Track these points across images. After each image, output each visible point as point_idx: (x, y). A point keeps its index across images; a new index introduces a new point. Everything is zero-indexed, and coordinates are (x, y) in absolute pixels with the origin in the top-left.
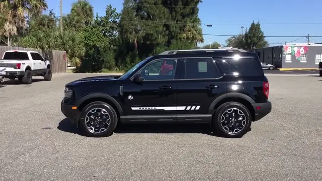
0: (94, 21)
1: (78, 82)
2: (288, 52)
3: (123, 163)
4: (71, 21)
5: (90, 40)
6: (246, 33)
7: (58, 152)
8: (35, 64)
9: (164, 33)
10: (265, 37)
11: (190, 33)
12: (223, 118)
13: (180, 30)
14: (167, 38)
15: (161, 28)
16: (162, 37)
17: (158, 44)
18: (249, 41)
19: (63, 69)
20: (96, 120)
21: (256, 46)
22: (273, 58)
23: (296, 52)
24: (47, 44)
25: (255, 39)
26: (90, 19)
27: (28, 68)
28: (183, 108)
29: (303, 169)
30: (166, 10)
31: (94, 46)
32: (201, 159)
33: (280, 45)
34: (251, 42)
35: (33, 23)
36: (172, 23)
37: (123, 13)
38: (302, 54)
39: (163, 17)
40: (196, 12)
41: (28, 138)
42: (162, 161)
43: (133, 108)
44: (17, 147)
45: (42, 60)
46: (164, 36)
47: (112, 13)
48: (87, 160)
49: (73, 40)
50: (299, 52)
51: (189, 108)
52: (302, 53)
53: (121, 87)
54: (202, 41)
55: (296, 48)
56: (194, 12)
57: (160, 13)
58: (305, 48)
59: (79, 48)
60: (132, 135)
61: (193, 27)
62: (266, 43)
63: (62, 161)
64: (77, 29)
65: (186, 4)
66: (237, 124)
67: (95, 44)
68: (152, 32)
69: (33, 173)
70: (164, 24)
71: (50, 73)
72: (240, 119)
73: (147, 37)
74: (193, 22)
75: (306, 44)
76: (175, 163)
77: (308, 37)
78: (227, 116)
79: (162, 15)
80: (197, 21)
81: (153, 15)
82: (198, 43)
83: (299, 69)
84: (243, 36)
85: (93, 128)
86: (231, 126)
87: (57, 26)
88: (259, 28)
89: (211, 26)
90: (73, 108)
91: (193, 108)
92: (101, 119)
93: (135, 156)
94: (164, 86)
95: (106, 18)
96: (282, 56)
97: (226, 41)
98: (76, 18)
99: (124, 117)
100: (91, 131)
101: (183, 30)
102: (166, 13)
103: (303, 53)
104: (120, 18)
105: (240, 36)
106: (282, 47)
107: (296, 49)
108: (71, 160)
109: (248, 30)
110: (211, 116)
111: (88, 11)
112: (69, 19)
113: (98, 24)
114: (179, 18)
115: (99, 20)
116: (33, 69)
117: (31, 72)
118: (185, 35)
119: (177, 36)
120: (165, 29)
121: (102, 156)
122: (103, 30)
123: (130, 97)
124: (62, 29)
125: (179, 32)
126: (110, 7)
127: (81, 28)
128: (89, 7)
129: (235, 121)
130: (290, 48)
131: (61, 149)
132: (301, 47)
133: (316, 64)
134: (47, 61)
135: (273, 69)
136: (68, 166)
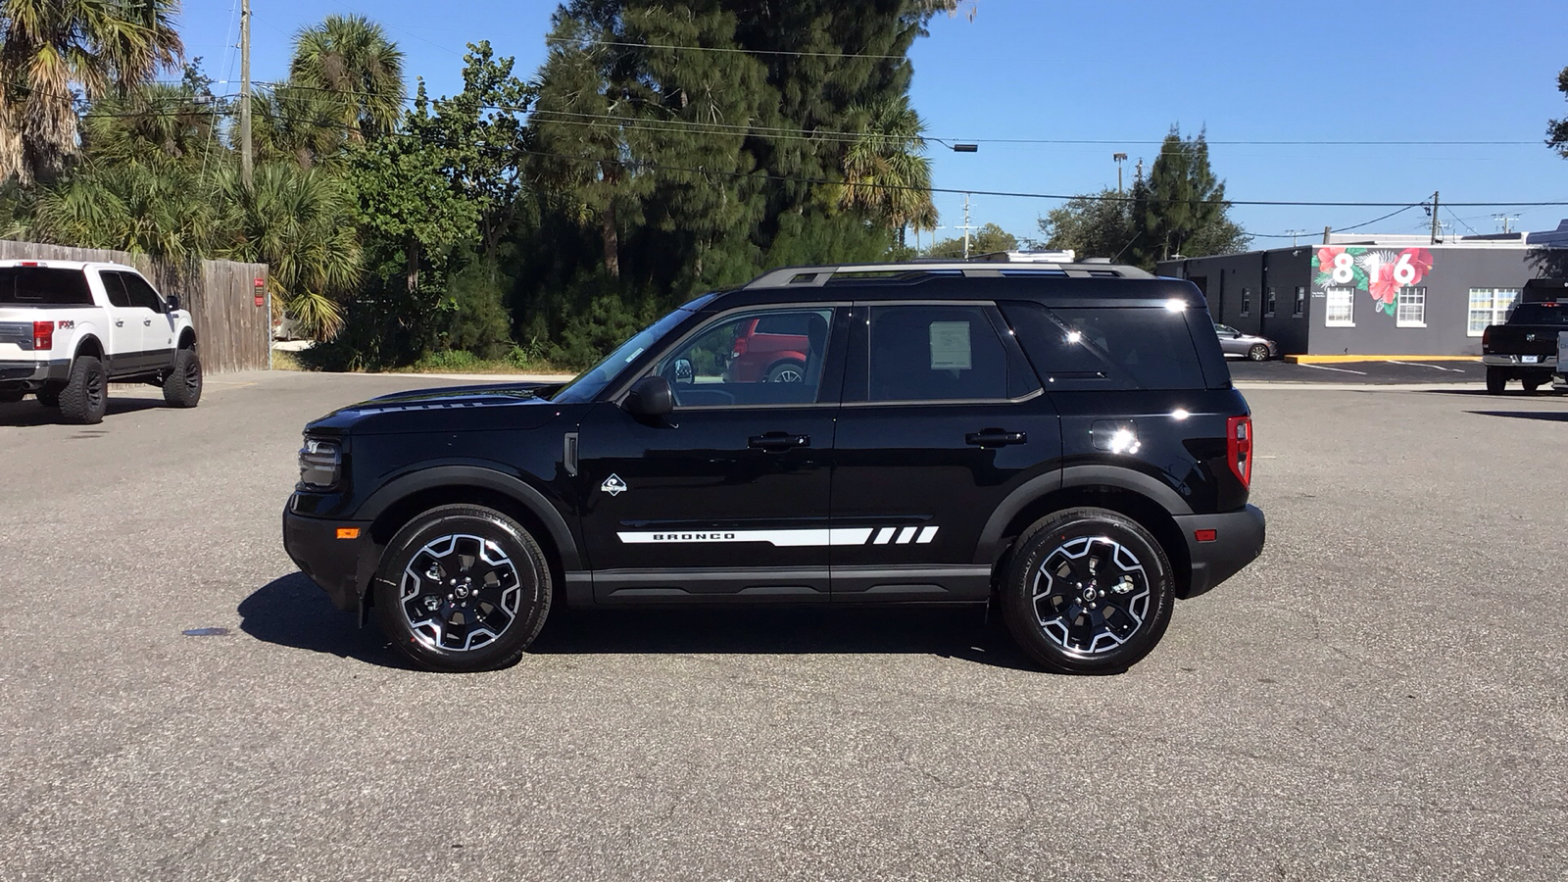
0: (403, 123)
1: (363, 413)
2: (1339, 279)
3: (585, 788)
4: (291, 119)
5: (386, 212)
6: (1138, 185)
7: (274, 737)
8: (120, 324)
9: (744, 181)
10: (1229, 204)
11: (870, 181)
12: (1044, 581)
13: (824, 168)
14: (759, 202)
15: (732, 158)
16: (736, 201)
17: (717, 236)
18: (1153, 222)
19: (251, 352)
20: (452, 589)
21: (1187, 247)
22: (1266, 305)
23: (1375, 278)
24: (177, 230)
25: (1181, 217)
26: (384, 107)
27: (90, 346)
28: (857, 536)
29: (1408, 811)
30: (758, 72)
31: (408, 241)
32: (945, 768)
33: (1300, 243)
34: (1161, 228)
35: (105, 125)
36: (784, 134)
37: (548, 83)
38: (1404, 289)
39: (742, 106)
40: (899, 80)
41: (122, 675)
42: (765, 779)
43: (626, 537)
44: (78, 716)
45: (157, 307)
46: (744, 196)
47: (492, 81)
48: (415, 772)
49: (305, 211)
50: (1388, 279)
51: (885, 536)
52: (1402, 281)
53: (568, 435)
54: (928, 219)
55: (1375, 256)
56: (889, 78)
57: (730, 86)
58: (1419, 257)
59: (333, 248)
60: (617, 660)
61: (887, 154)
62: (1232, 231)
63: (300, 777)
64: (324, 157)
65: (851, 42)
66: (1109, 611)
67: (410, 232)
68: (687, 176)
69: (170, 834)
70: (747, 139)
71: (194, 370)
72: (1124, 586)
73: (663, 198)
74: (887, 130)
75: (1424, 241)
76: (827, 786)
77: (1432, 207)
78: (1064, 571)
79: (736, 95)
80: (904, 123)
81: (696, 97)
82: (908, 230)
83: (1390, 359)
84: (1123, 201)
85: (437, 629)
86: (1080, 622)
87: (225, 140)
88: (1202, 164)
89: (973, 149)
90: (342, 534)
91: (906, 535)
92: (474, 585)
93: (638, 755)
94: (769, 435)
95: (466, 106)
96: (1308, 295)
97: (1043, 224)
98: (317, 106)
99: (586, 577)
100: (427, 642)
101: (841, 170)
102: (754, 85)
103: (1408, 280)
104: (531, 107)
105: (1109, 197)
106: (1307, 252)
107: (1374, 263)
108: (339, 775)
109: (1147, 172)
110: (987, 571)
111: (377, 68)
112: (283, 105)
113: (427, 133)
114: (820, 109)
115: (432, 113)
116: (110, 349)
117: (104, 365)
118: (845, 192)
119: (809, 196)
120: (751, 162)
121: (486, 757)
122: (450, 163)
123: (612, 486)
124: (247, 154)
125: (820, 174)
126: (487, 54)
127: (344, 155)
128: (383, 52)
129: (1097, 599)
130: (1350, 259)
131: (289, 724)
132: (1399, 252)
133: (1471, 333)
134: (180, 312)
135: (1268, 359)
136: (328, 801)
